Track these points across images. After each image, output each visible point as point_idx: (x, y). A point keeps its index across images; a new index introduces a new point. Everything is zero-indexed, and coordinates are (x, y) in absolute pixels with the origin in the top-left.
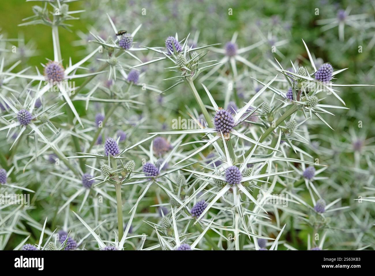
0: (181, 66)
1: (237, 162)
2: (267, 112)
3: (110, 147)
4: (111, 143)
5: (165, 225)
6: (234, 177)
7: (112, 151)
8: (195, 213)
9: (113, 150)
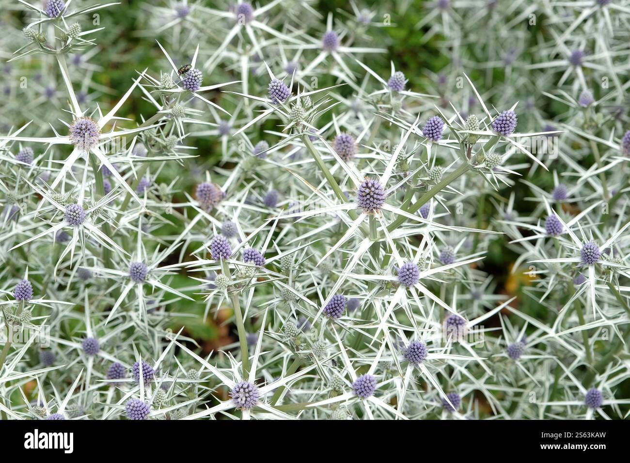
0: (299, 121)
1: (380, 237)
2: (401, 158)
3: (221, 248)
4: (221, 243)
5: (292, 334)
6: (411, 276)
7: (223, 253)
8: (331, 313)
9: (226, 253)
